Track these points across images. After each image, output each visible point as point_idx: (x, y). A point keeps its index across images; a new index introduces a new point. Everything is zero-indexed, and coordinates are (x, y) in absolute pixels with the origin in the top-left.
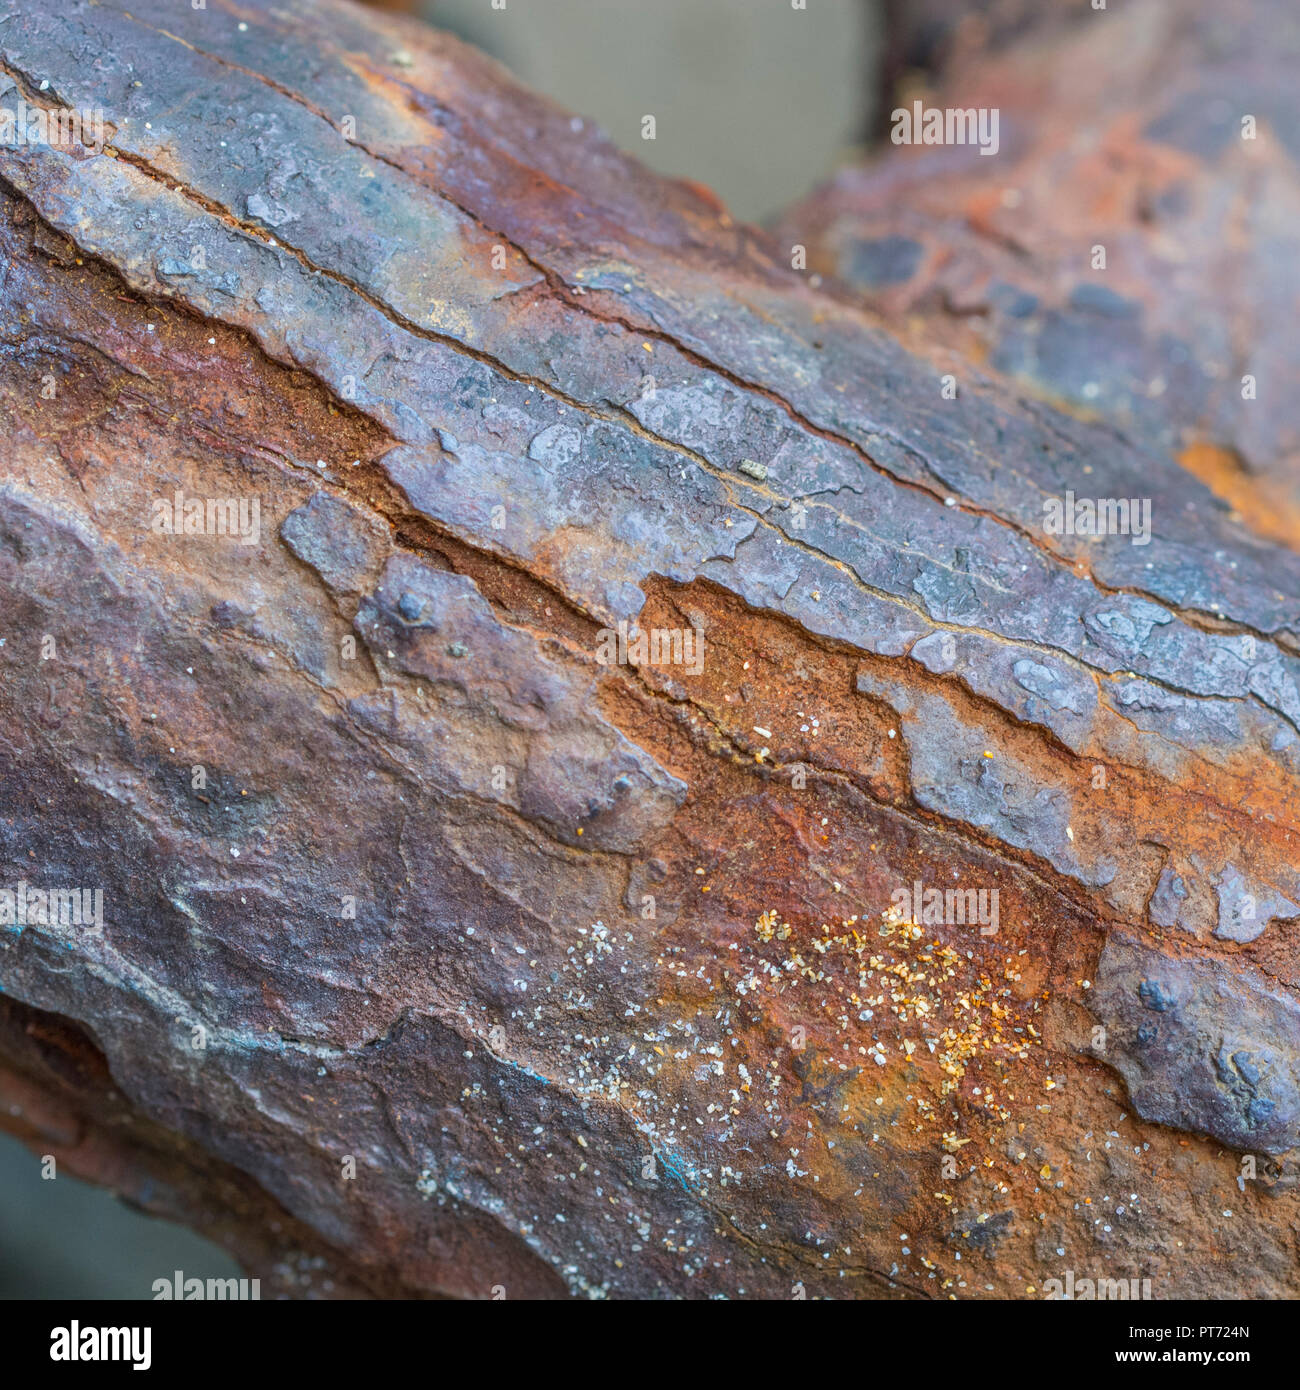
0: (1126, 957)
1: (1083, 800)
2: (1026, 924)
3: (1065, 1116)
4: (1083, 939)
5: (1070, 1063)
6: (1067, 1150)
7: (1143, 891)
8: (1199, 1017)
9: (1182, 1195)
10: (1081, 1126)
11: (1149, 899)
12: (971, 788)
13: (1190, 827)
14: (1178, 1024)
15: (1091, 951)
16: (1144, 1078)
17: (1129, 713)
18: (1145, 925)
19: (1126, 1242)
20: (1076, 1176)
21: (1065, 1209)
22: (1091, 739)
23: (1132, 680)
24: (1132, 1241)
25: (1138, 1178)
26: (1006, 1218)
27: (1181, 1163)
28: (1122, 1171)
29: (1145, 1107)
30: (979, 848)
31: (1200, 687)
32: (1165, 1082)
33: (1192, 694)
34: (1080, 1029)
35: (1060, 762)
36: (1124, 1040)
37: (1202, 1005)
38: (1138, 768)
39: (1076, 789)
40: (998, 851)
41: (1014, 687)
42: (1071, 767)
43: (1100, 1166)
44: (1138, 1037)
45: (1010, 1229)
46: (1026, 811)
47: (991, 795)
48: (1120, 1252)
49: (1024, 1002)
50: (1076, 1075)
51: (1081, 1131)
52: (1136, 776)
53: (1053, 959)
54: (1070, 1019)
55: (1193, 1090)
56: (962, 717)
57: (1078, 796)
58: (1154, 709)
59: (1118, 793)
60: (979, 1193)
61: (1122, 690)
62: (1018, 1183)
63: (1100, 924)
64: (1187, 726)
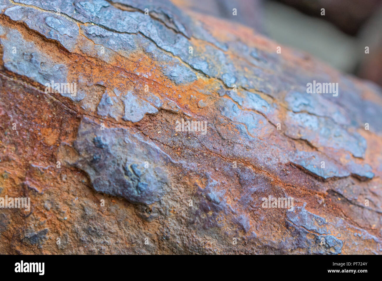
0: (89, 128)
1: (73, 69)
2: (50, 116)
3: (66, 191)
4: (73, 122)
5: (68, 170)
6: (68, 205)
7: (95, 103)
8: (117, 151)
9: (114, 222)
10: (73, 195)
11: (98, 105)
12: (27, 63)
13: (114, 80)
14: (109, 153)
15: (75, 126)
16: (97, 175)
17: (91, 37)
18: (96, 116)
19: (92, 240)
20: (72, 215)
21: (68, 228)
22: (76, 46)
23: (93, 26)
24: (94, 240)
25: (96, 215)
26: (45, 232)
27: (113, 209)
28: (90, 213)
29: (97, 186)
30: (31, 86)
31: (119, 29)
32: (105, 177)
33: (116, 32)
34: (71, 156)
35: (63, 55)
36: (88, 160)
37: (118, 146)
38: (94, 58)
39: (70, 65)
40: (38, 88)
41: (45, 26)
42: (68, 57)
43: (81, 211)
44: (94, 159)
45: (47, 237)
46: (49, 73)
47: (35, 66)
48: (90, 245)
49: (50, 147)
50: (70, 175)
51: (73, 197)
52: (94, 61)
53: (61, 130)
54: (68, 153)
55: (116, 179)
56: (25, 38)
57: (71, 68)
58: (101, 36)
59: (87, 67)
60: (34, 222)
61: (88, 29)
62: (49, 218)
63: (79, 116)
64: (114, 43)
